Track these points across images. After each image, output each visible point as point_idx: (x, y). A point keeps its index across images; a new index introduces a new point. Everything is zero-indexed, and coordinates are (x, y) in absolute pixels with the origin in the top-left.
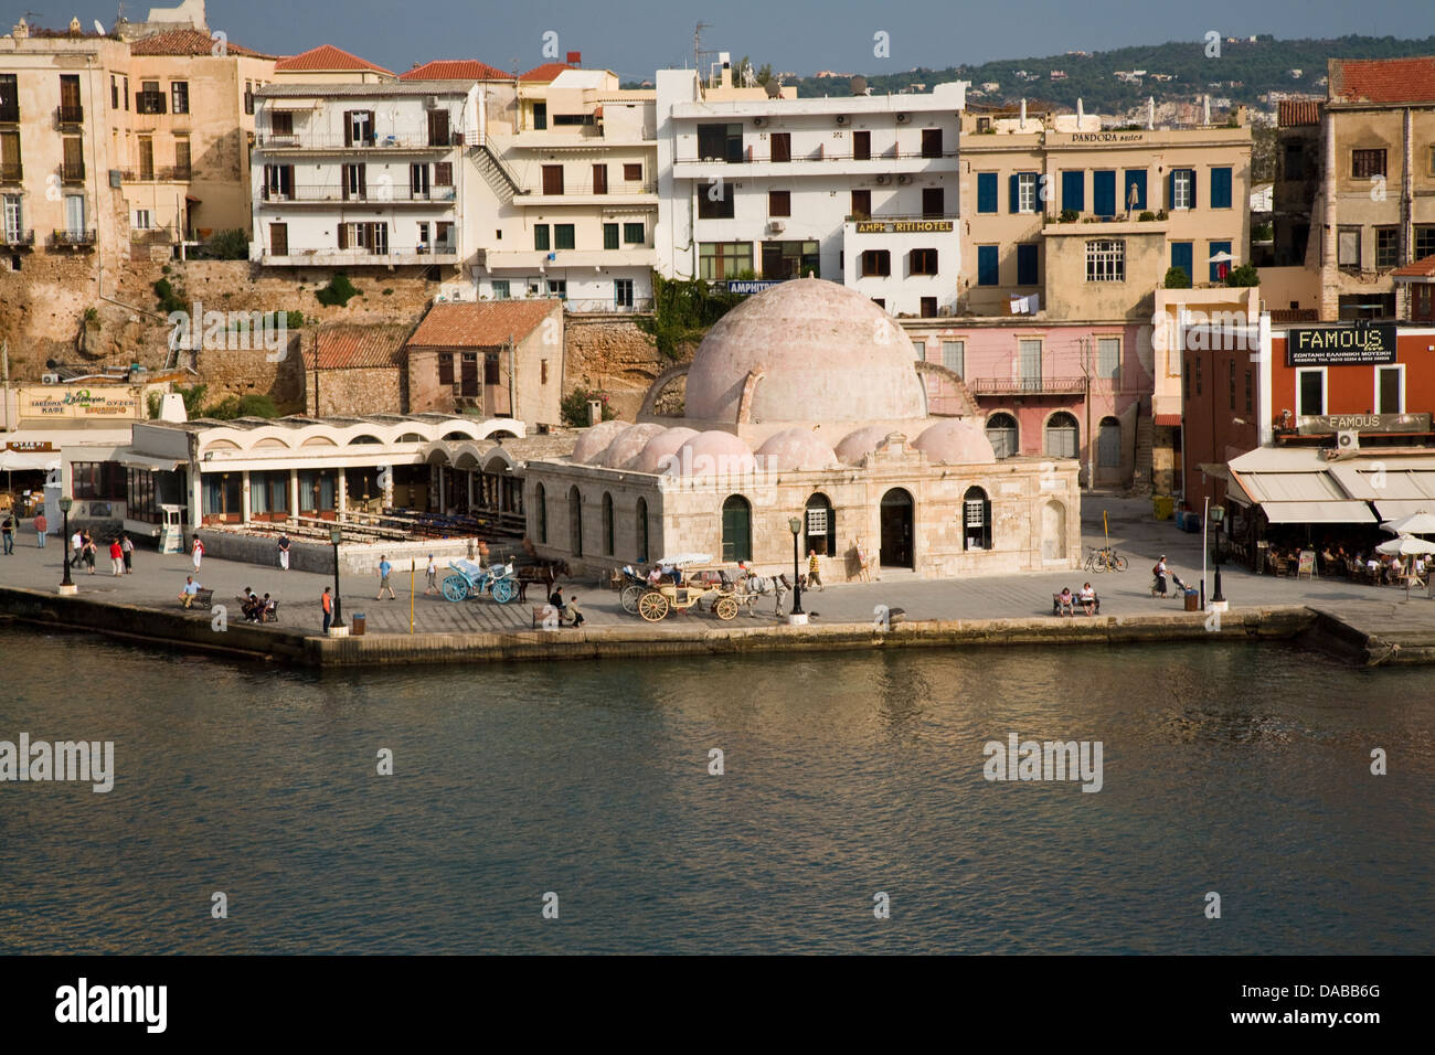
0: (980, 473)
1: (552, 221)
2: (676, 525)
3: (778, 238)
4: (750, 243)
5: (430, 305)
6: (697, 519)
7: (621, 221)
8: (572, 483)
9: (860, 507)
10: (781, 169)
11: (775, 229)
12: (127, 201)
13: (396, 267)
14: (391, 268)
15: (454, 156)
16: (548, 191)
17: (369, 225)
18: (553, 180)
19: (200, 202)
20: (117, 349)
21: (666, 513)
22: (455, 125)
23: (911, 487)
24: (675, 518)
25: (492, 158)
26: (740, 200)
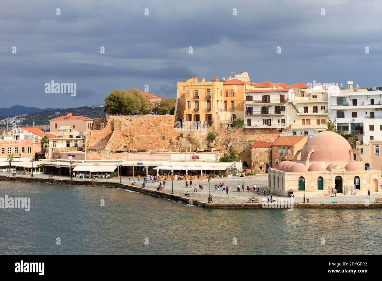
0: (358, 173)
1: (305, 118)
2: (288, 183)
3: (354, 122)
4: (348, 123)
5: (279, 137)
6: (293, 181)
7: (320, 118)
8: (274, 174)
9: (330, 180)
10: (355, 107)
11: (353, 120)
12: (219, 115)
13: (273, 129)
14: (271, 129)
15: (285, 105)
16: (305, 112)
17: (267, 120)
18: (306, 109)
19: (236, 115)
20: (216, 146)
21: (286, 180)
22: (286, 98)
23: (341, 176)
24: (288, 181)
25: (293, 105)
26: (346, 114)
